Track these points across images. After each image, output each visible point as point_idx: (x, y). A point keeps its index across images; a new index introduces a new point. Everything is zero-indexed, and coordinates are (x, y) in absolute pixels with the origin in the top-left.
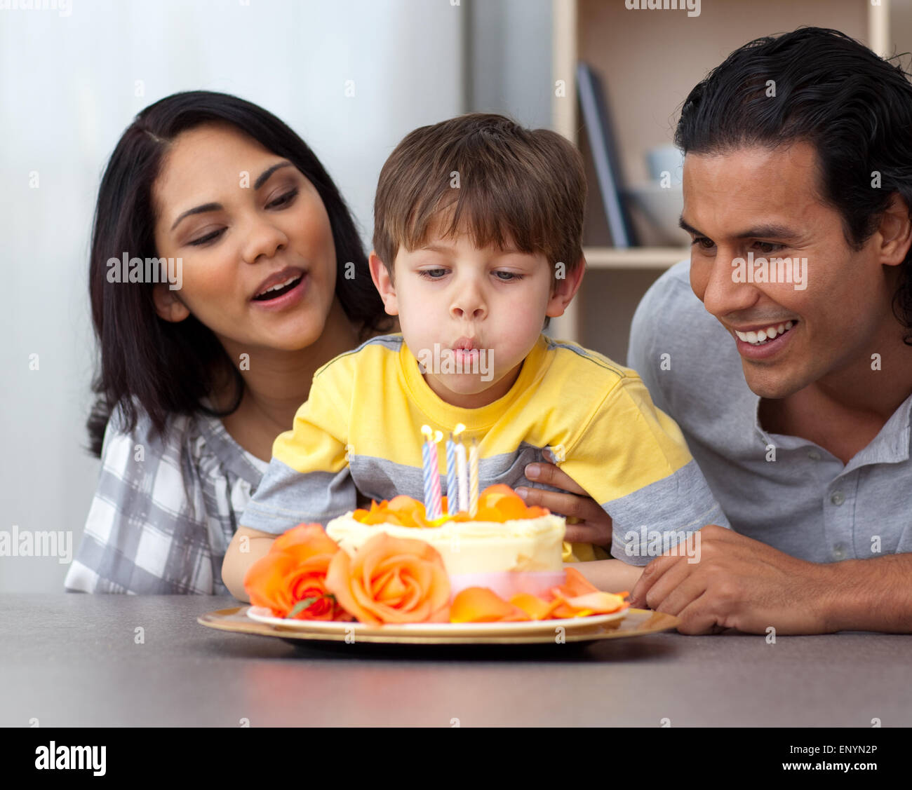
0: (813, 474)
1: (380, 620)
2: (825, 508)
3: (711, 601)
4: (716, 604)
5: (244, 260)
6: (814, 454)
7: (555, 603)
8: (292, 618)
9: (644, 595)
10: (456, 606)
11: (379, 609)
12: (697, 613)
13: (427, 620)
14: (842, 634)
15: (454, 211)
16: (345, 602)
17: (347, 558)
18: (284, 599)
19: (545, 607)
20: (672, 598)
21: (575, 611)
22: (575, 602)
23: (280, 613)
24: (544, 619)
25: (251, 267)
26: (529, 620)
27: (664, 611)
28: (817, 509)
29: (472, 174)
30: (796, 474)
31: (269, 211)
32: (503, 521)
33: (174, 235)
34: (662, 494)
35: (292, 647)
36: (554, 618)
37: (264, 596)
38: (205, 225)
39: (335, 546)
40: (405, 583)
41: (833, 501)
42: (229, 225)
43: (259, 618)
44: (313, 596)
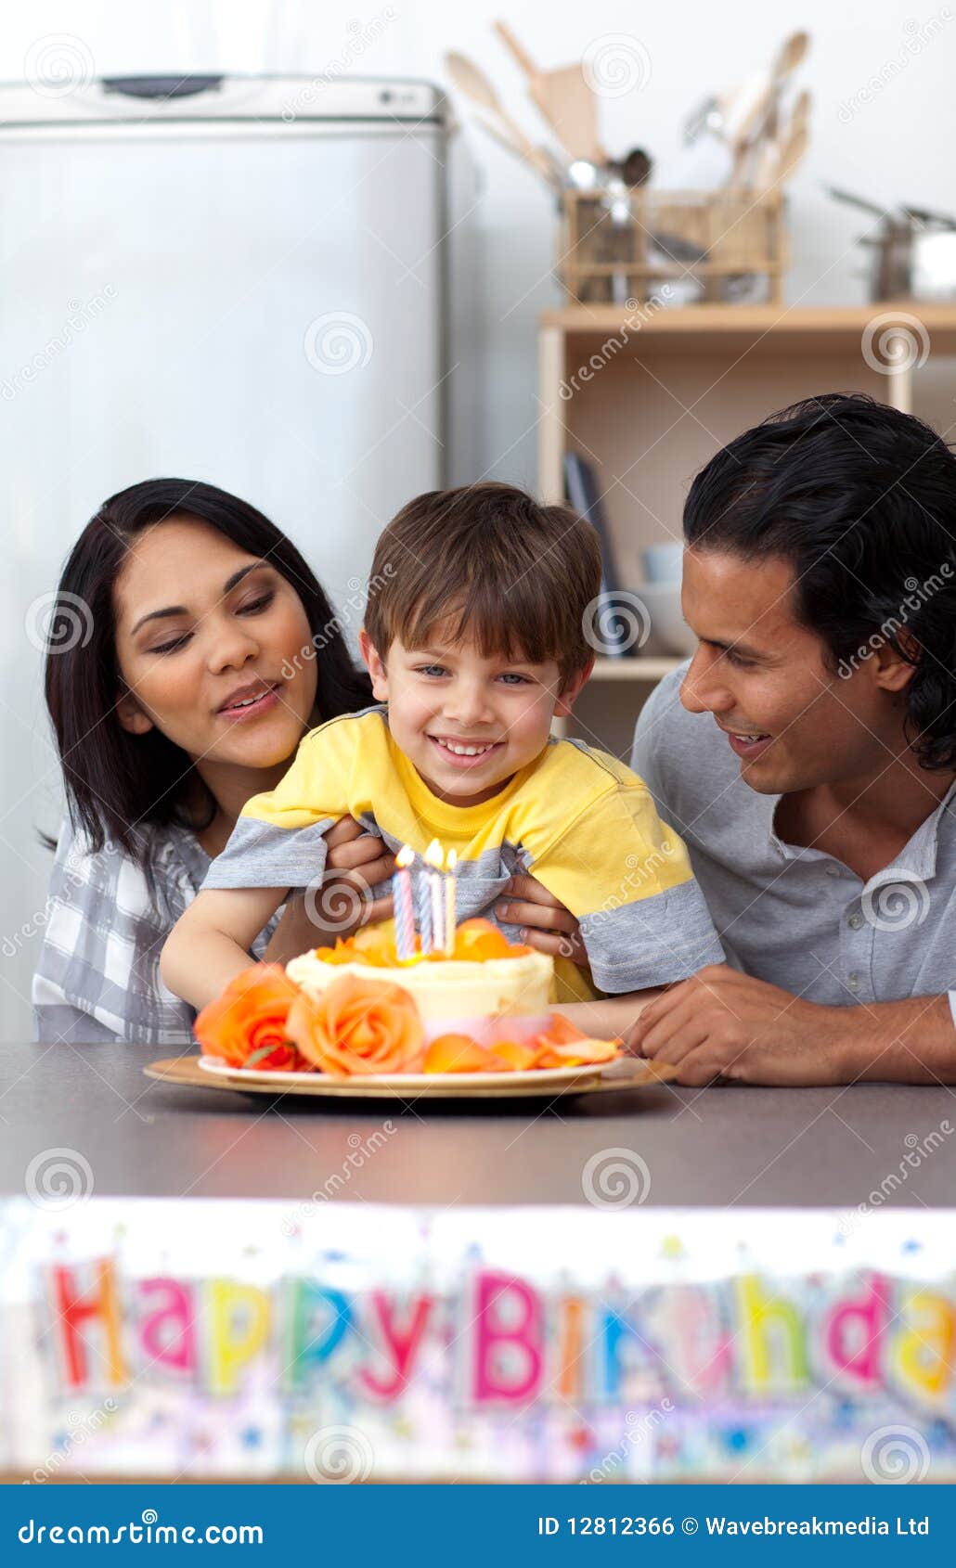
0: (830, 894)
1: (346, 1071)
2: (841, 931)
3: (713, 1048)
4: (719, 1052)
5: (209, 670)
6: (833, 870)
7: (540, 1052)
8: (247, 1068)
9: (639, 1043)
10: (430, 1054)
11: (344, 1059)
12: (698, 1062)
13: (399, 1070)
14: (861, 1086)
15: (460, 619)
16: (307, 1050)
17: (309, 1001)
18: (240, 1047)
19: (529, 1055)
20: (672, 1044)
21: (562, 1060)
22: (563, 1050)
23: (235, 1063)
24: (530, 1068)
25: (217, 678)
26: (511, 1070)
27: (662, 1061)
28: (831, 933)
29: (483, 576)
30: (810, 893)
31: (241, 617)
32: (482, 960)
33: (134, 640)
34: (647, 913)
35: (248, 1101)
36: (538, 1067)
37: (217, 1042)
38: (169, 631)
39: (297, 989)
40: (374, 1029)
41: (851, 924)
42: (196, 632)
43: (213, 1069)
44: (271, 1044)
